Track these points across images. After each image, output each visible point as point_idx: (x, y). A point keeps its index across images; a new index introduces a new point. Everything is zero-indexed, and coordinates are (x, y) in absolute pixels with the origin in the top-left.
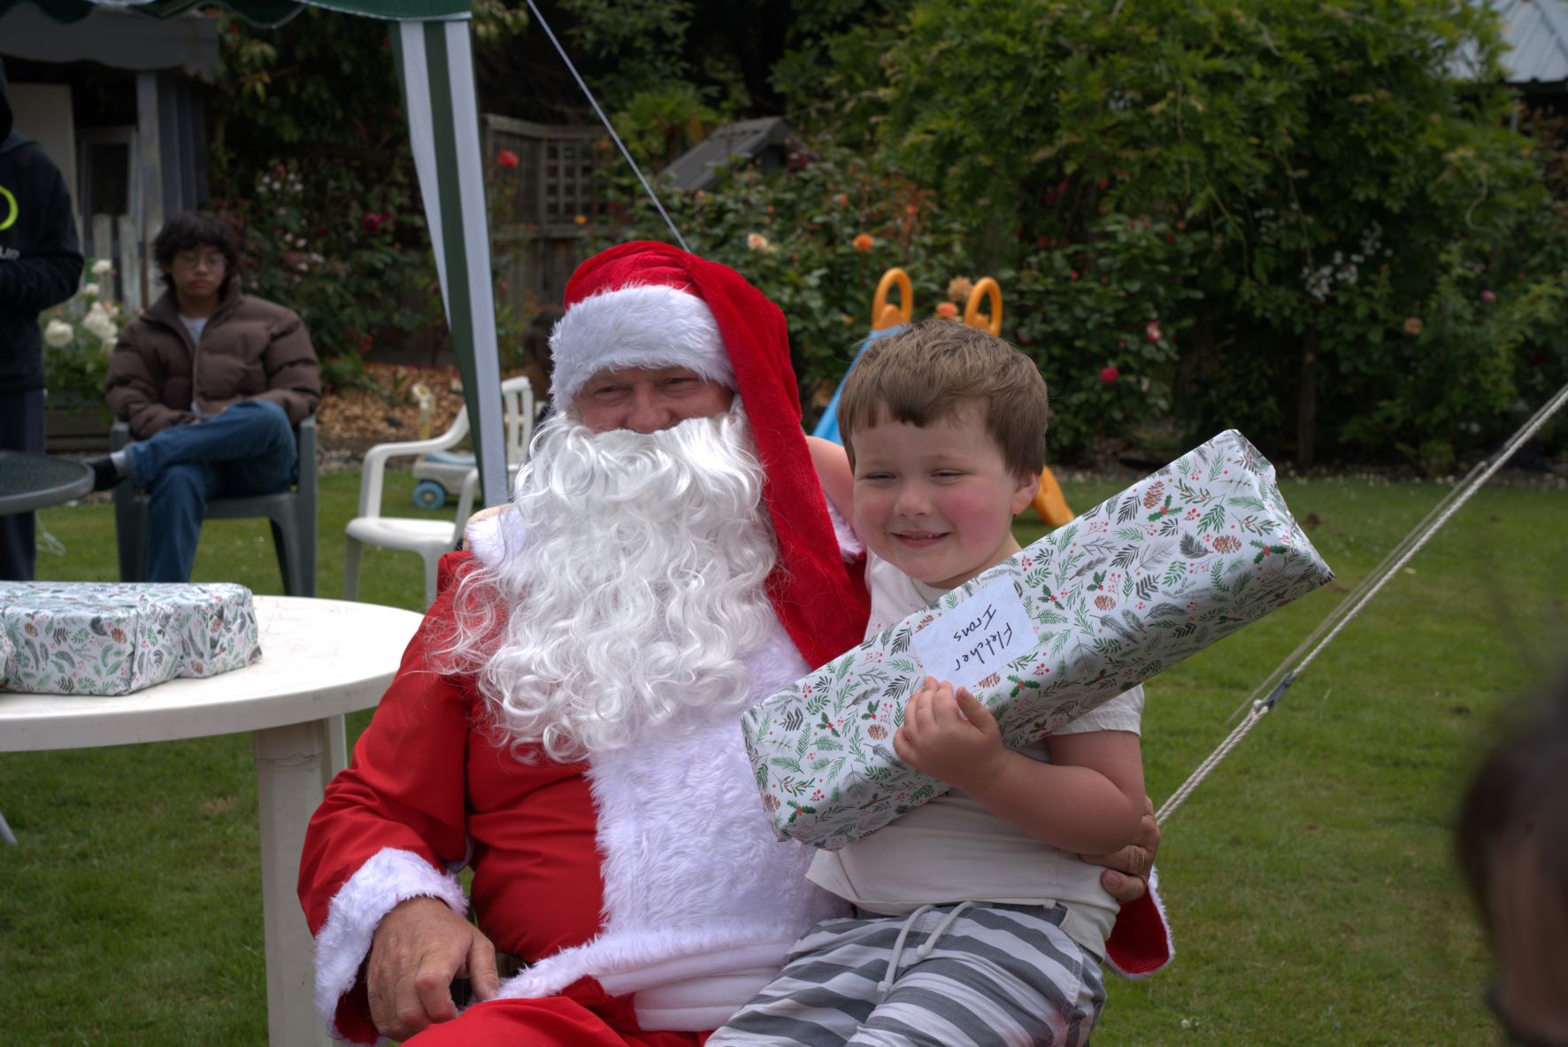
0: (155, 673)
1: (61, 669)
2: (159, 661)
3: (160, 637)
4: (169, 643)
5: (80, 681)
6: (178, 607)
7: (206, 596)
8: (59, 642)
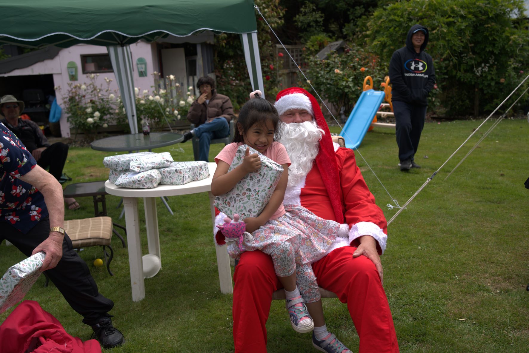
0: (189, 180)
1: (170, 180)
2: (189, 178)
4: (191, 174)
5: (174, 182)
6: (192, 166)
7: (198, 164)
8: (169, 174)
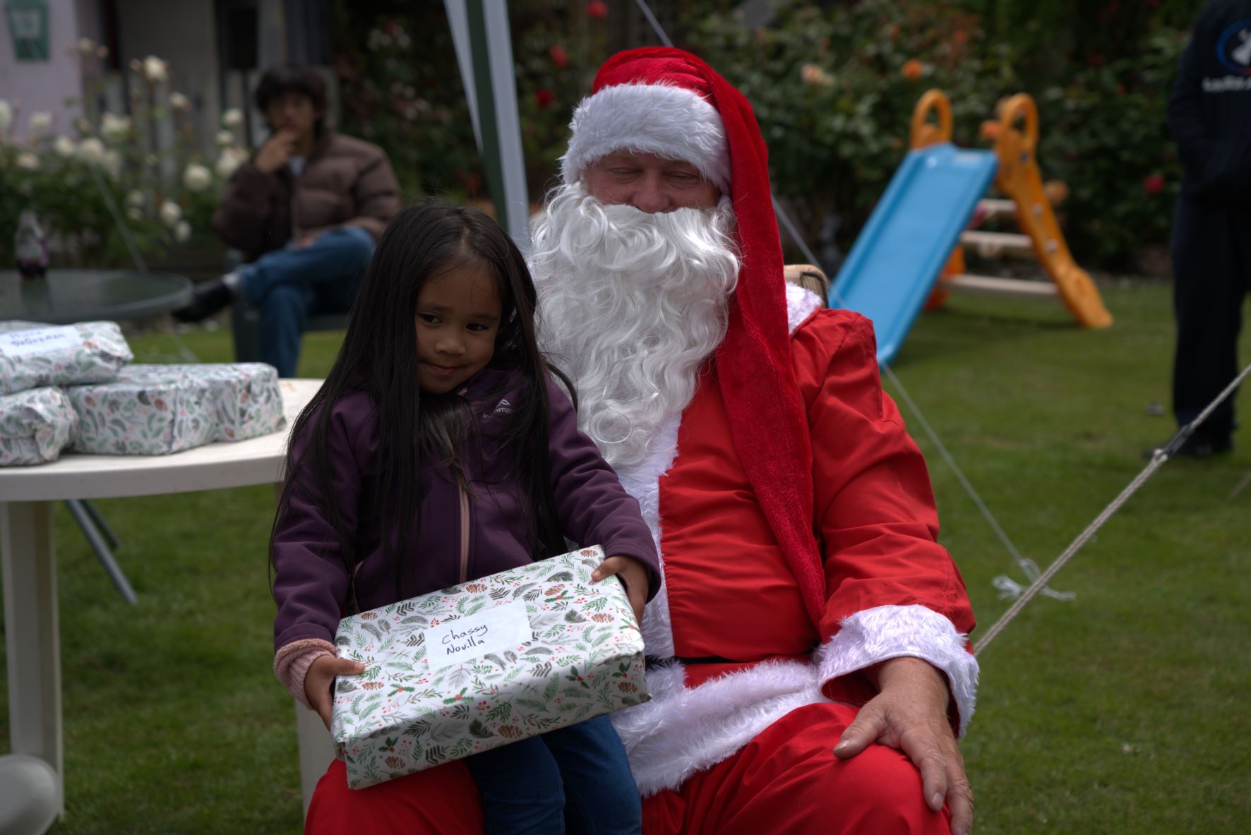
0: (195, 437)
2: (196, 427)
3: (196, 407)
4: (205, 413)
5: (131, 444)
6: (213, 382)
7: (236, 374)
8: (113, 411)
